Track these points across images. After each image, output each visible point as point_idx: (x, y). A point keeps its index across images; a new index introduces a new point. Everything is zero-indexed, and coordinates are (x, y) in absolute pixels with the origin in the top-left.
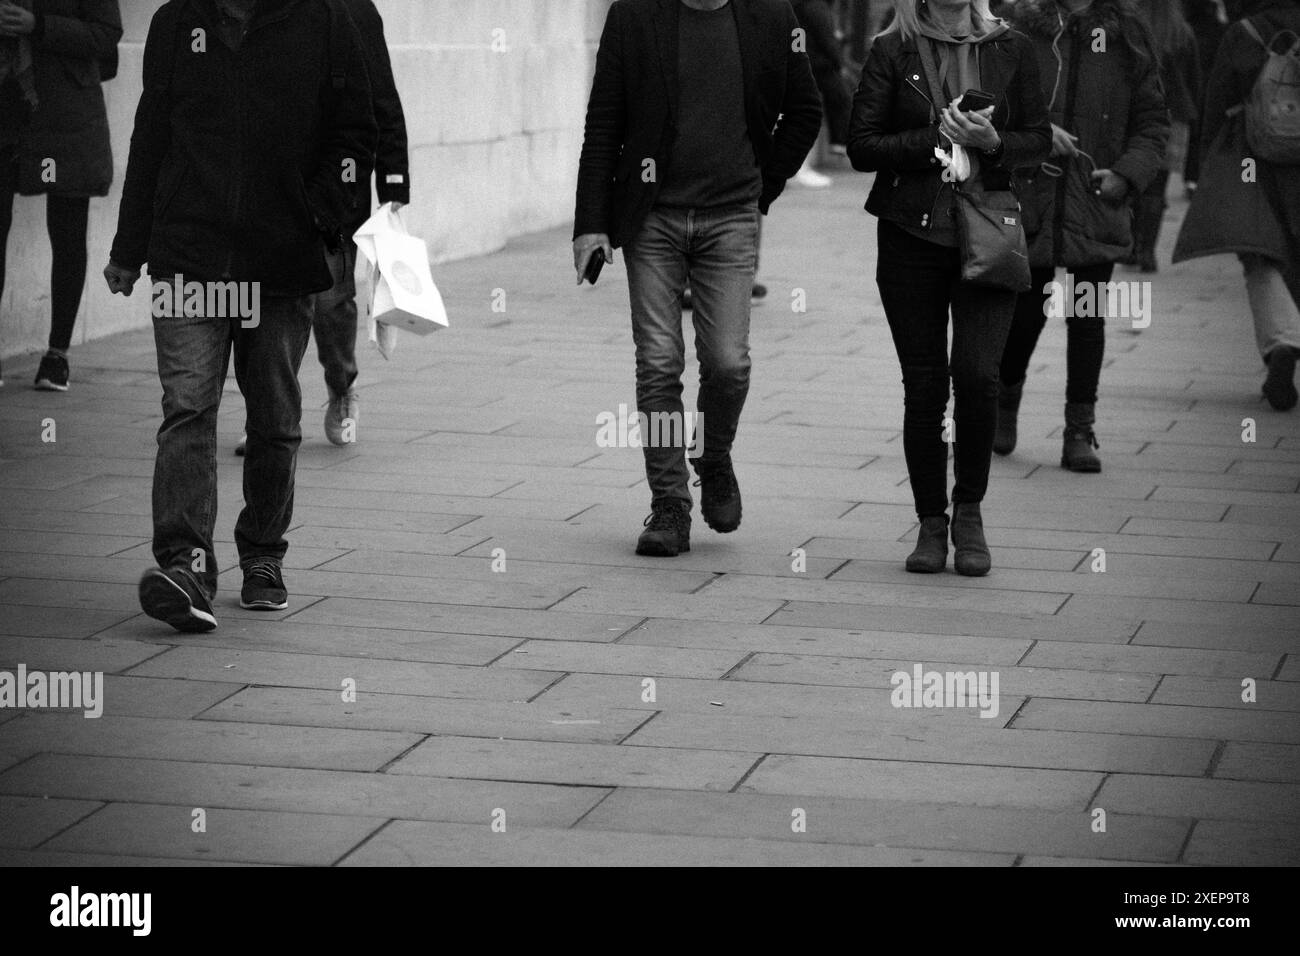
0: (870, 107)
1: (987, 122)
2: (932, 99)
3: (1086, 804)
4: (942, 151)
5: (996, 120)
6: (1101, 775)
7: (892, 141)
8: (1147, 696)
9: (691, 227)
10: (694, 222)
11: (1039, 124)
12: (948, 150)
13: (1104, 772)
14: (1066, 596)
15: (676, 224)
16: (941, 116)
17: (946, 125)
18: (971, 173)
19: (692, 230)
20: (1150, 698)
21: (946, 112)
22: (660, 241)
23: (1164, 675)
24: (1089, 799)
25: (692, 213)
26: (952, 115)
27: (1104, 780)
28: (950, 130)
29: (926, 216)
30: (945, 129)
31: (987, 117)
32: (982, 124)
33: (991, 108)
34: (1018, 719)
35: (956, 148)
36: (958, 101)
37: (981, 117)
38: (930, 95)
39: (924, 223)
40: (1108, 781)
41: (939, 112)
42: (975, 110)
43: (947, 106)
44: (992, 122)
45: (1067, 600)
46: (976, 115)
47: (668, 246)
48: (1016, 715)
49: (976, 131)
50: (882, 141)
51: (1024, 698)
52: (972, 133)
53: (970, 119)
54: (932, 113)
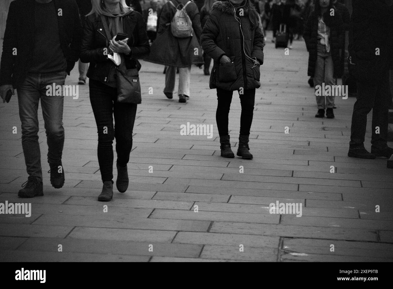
0: (86, 40)
1: (126, 44)
2: (106, 37)
3: (171, 241)
4: (111, 55)
5: (129, 43)
6: (176, 232)
7: (93, 52)
8: (190, 208)
9: (40, 80)
10: (41, 78)
11: (145, 44)
12: (112, 55)
13: (177, 231)
14: (166, 178)
15: (35, 79)
16: (110, 43)
17: (111, 46)
18: (121, 62)
19: (40, 82)
20: (191, 209)
21: (111, 41)
22: (29, 85)
23: (195, 202)
24: (172, 239)
25: (40, 75)
26: (113, 42)
27: (177, 234)
28: (113, 48)
29: (106, 78)
30: (111, 47)
31: (125, 42)
32: (124, 45)
33: (127, 39)
34: (152, 215)
35: (115, 54)
36: (115, 37)
37: (124, 43)
38: (106, 35)
39: (105, 80)
40: (178, 234)
41: (109, 41)
42: (121, 40)
43: (112, 40)
44: (128, 44)
45: (166, 179)
46: (121, 42)
47: (31, 87)
48: (151, 214)
49: (121, 47)
50: (90, 52)
51: (153, 209)
52: (121, 48)
53: (120, 44)
54: (107, 42)
